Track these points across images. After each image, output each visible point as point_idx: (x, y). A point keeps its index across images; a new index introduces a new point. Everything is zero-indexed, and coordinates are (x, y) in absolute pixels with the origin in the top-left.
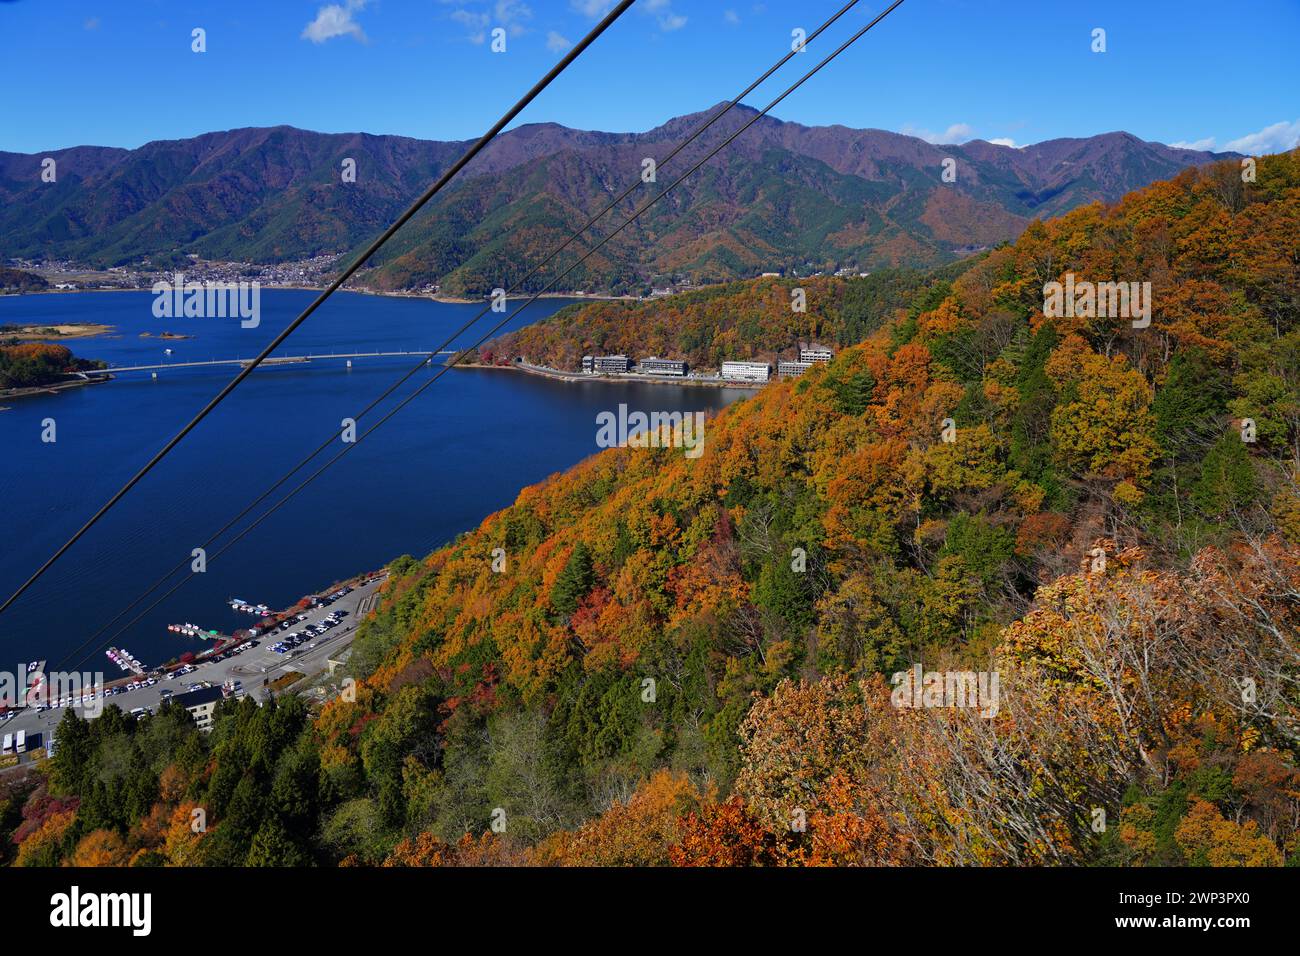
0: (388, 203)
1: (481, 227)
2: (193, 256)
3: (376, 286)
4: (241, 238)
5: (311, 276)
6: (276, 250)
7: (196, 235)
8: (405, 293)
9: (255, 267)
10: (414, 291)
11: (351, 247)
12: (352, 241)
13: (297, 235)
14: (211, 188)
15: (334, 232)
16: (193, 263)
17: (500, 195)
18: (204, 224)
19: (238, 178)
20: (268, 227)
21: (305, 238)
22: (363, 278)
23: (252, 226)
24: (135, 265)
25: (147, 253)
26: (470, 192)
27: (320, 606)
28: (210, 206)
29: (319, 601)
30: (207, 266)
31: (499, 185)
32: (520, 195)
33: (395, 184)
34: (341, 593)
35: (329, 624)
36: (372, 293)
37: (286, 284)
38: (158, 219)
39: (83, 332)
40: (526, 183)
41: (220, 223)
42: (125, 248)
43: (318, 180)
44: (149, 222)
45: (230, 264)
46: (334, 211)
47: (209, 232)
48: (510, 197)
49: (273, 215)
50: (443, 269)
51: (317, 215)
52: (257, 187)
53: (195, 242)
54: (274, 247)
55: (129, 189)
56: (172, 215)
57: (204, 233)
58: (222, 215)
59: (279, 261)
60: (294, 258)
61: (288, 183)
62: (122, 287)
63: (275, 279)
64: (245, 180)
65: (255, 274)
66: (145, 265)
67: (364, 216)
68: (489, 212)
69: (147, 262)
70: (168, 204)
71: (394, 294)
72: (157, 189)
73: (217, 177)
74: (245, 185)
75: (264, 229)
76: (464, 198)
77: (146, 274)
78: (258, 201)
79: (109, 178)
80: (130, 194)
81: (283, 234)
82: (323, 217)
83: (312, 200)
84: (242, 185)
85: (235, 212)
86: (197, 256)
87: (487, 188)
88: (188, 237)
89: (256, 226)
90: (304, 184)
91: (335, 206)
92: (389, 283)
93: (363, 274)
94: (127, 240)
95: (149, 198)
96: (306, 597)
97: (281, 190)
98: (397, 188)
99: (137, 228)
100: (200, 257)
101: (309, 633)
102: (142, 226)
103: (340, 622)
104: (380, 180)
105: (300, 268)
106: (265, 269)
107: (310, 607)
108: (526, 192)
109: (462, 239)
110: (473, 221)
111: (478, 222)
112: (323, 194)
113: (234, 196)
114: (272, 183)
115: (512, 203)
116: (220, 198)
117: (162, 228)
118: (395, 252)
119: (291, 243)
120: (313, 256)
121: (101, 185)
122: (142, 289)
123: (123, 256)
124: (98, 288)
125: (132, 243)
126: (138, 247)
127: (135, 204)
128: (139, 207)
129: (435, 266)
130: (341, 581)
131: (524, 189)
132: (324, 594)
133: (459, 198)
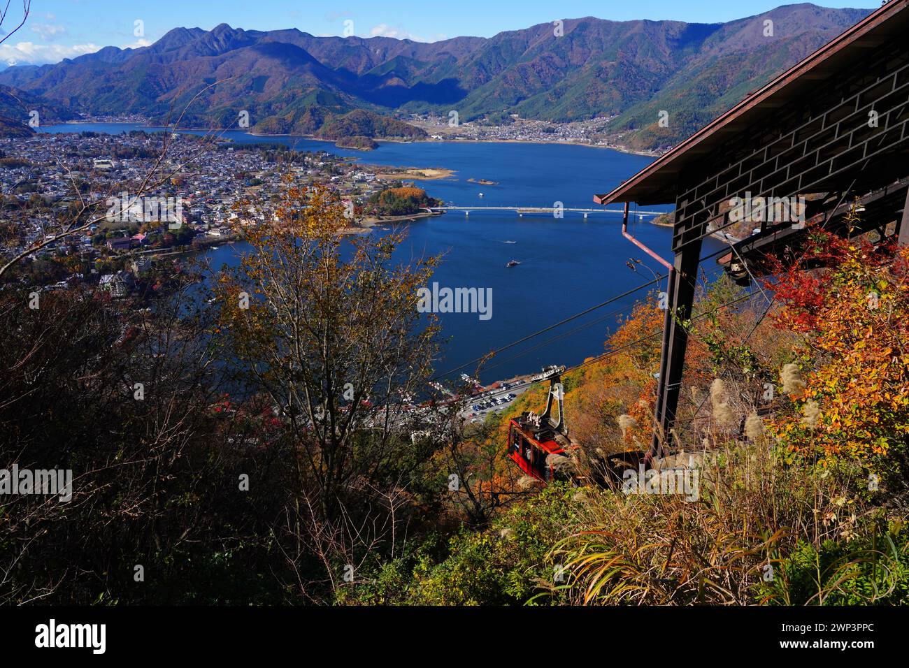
0: (656, 75)
1: (722, 99)
2: (515, 115)
3: (630, 146)
4: (547, 103)
5: (588, 134)
6: (569, 112)
7: (519, 99)
8: (650, 153)
9: (552, 126)
10: (657, 152)
11: (622, 112)
12: (623, 107)
13: (585, 101)
14: (533, 66)
15: (611, 99)
16: (514, 121)
17: (744, 72)
18: (525, 92)
19: (552, 58)
20: (566, 95)
21: (590, 104)
22: (623, 139)
23: (555, 94)
24: (479, 121)
25: (488, 113)
26: (718, 70)
27: (504, 388)
28: (531, 79)
29: (505, 385)
30: (522, 123)
31: (744, 63)
32: (761, 72)
33: (664, 60)
34: (517, 383)
35: (504, 400)
36: (627, 151)
37: (570, 141)
38: (498, 88)
39: (439, 175)
40: (768, 61)
41: (535, 91)
42: (475, 109)
43: (606, 58)
44: (492, 91)
45: (537, 122)
46: (613, 83)
47: (528, 98)
48: (752, 73)
49: (571, 86)
50: (683, 135)
51: (601, 85)
52: (564, 64)
53: (517, 106)
54: (567, 110)
55: (483, 67)
56: (506, 86)
57: (525, 98)
58: (538, 85)
59: (570, 121)
60: (580, 119)
61: (585, 61)
62: (468, 139)
63: (563, 136)
64: (557, 60)
65: (550, 132)
66: (485, 121)
67: (635, 86)
68: (732, 86)
69: (486, 120)
70: (505, 77)
71: (642, 153)
72: (500, 66)
73: (538, 58)
74: (556, 63)
75: (563, 96)
76: (713, 75)
77: (484, 128)
78: (563, 75)
79: (472, 59)
80: (483, 71)
81: (575, 101)
82: (606, 88)
83: (599, 75)
84: (554, 63)
85: (546, 83)
86: (517, 115)
87: (733, 66)
88: (514, 101)
89: (558, 94)
90: (596, 62)
91: (615, 79)
92: (640, 145)
93: (624, 134)
94: (477, 103)
95: (494, 72)
96: (498, 382)
97: (580, 66)
98: (665, 64)
99: (484, 95)
100: (519, 117)
101: (492, 403)
102: (487, 93)
103: (511, 400)
104: (652, 57)
105: (583, 127)
106: (558, 127)
107: (499, 387)
108: (767, 69)
109: (703, 111)
110: (718, 94)
111: (721, 95)
112: (607, 70)
113: (547, 71)
114: (575, 61)
115: (753, 79)
116: (538, 73)
117: (499, 95)
118: (652, 118)
119: (579, 107)
120: (594, 117)
121: (467, 64)
122: (480, 141)
123: (473, 115)
124: (454, 139)
125: (479, 105)
126: (482, 108)
127: (485, 77)
128: (488, 79)
129: (677, 133)
130: (520, 375)
131: (765, 68)
132: (509, 381)
133: (709, 75)
